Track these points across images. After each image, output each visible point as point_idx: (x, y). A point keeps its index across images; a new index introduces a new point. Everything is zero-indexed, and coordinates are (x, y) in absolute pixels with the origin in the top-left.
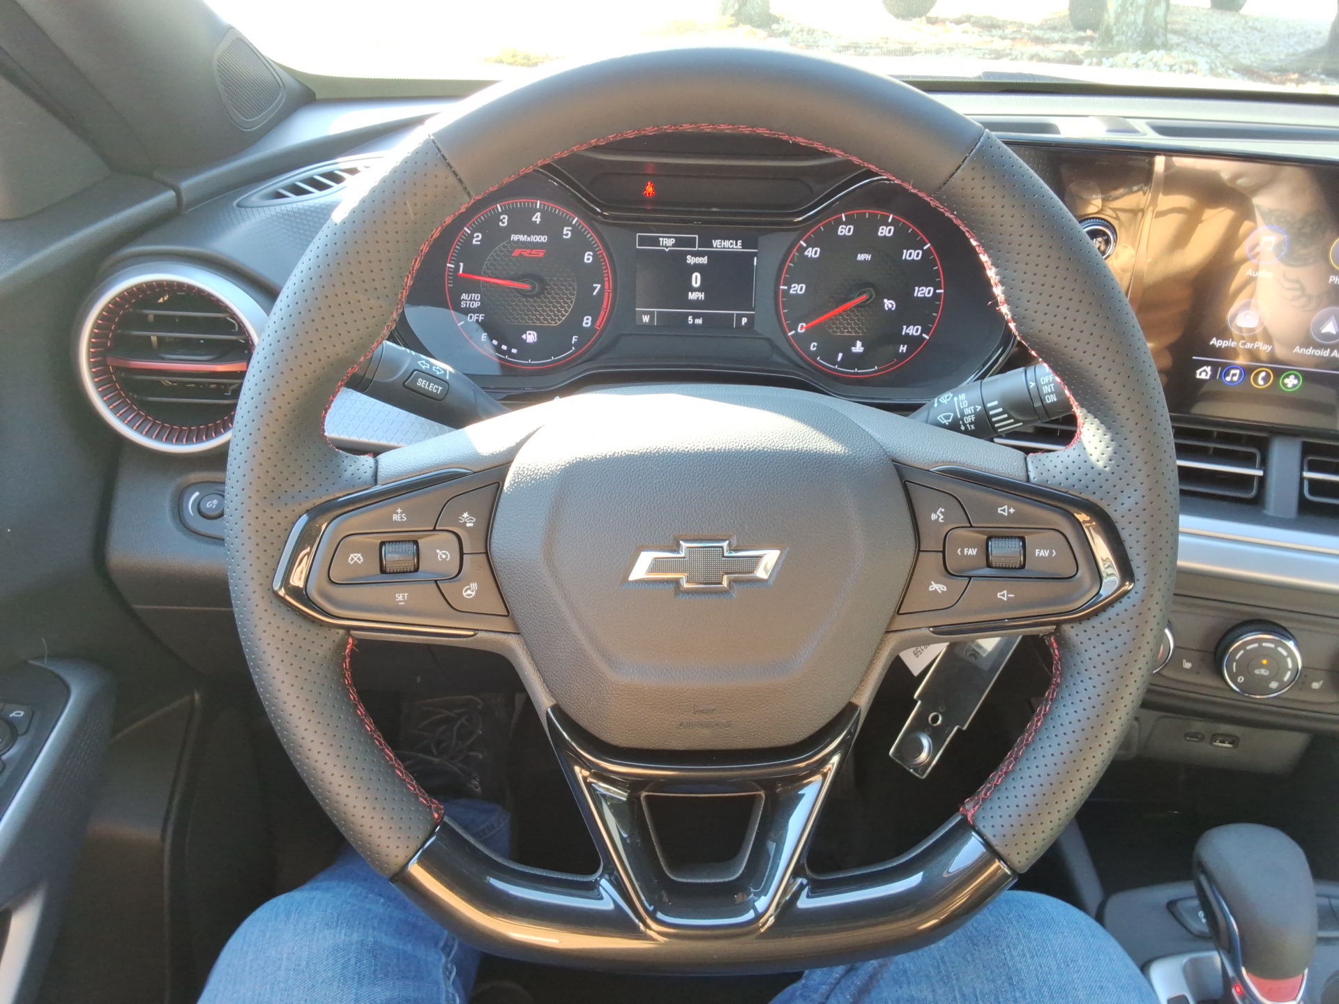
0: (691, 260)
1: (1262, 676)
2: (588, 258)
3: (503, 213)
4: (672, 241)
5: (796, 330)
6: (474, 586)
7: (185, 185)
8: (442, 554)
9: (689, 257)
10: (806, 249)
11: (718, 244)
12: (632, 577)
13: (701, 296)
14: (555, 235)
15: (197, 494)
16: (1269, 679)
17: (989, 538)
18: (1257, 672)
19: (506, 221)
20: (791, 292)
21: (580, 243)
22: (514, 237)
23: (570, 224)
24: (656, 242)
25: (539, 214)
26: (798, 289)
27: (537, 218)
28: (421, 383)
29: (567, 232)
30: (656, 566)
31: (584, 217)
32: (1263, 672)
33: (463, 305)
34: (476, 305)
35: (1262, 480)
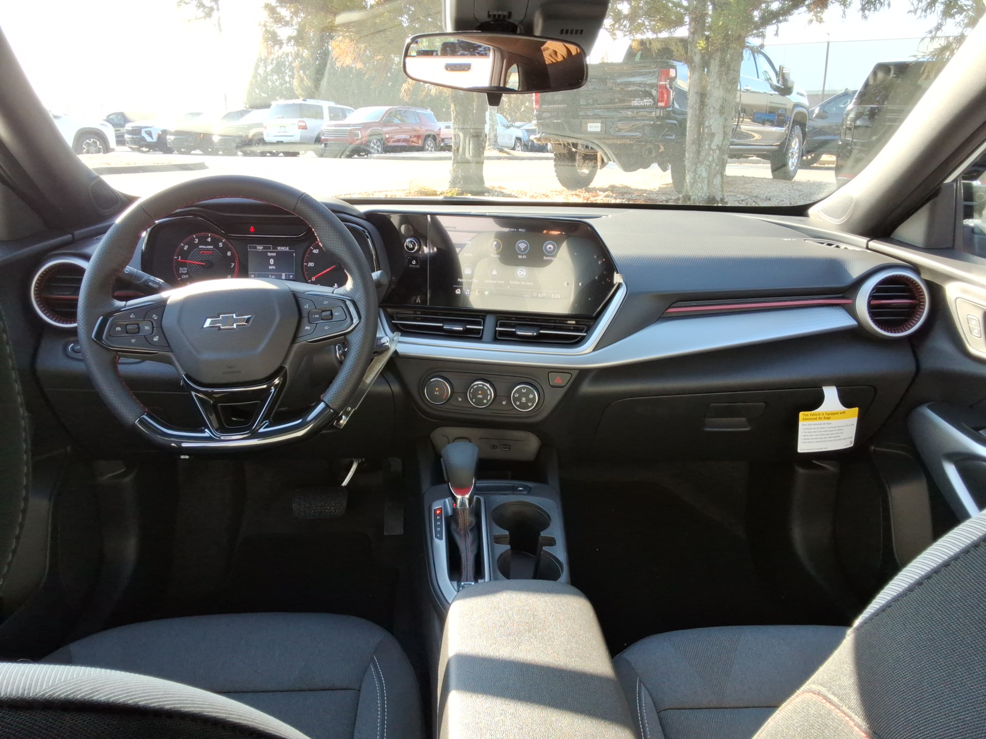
0: (269, 254)
1: (480, 398)
2: (229, 254)
3: (196, 238)
4: (262, 247)
5: (311, 279)
6: (157, 337)
7: (77, 232)
8: (147, 328)
9: (268, 253)
10: (313, 250)
11: (279, 248)
12: (205, 326)
13: (274, 267)
14: (216, 246)
15: (72, 345)
16: (483, 399)
17: (322, 312)
18: (478, 396)
19: (197, 241)
20: (309, 265)
21: (226, 249)
22: (200, 247)
23: (222, 242)
24: (256, 248)
25: (210, 238)
26: (311, 264)
27: (209, 240)
28: (150, 284)
29: (221, 245)
30: (212, 322)
31: (227, 239)
32: (480, 396)
33: (180, 272)
34: (185, 272)
35: (483, 330)
